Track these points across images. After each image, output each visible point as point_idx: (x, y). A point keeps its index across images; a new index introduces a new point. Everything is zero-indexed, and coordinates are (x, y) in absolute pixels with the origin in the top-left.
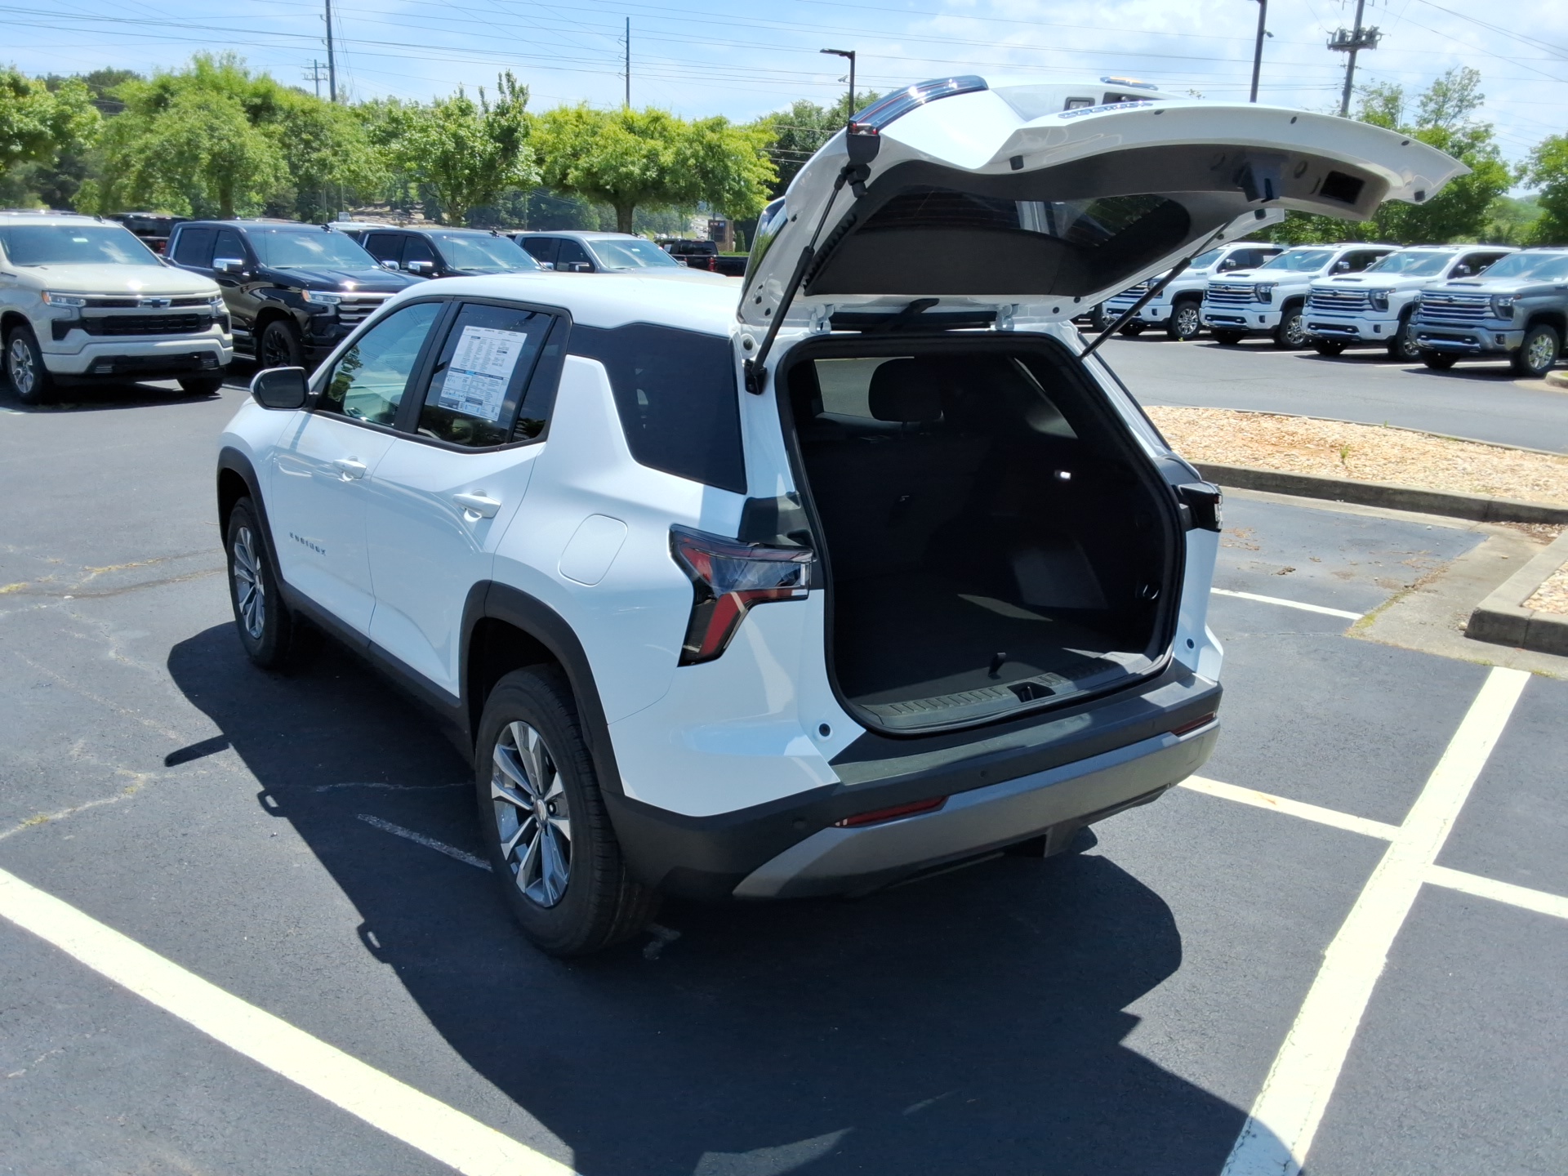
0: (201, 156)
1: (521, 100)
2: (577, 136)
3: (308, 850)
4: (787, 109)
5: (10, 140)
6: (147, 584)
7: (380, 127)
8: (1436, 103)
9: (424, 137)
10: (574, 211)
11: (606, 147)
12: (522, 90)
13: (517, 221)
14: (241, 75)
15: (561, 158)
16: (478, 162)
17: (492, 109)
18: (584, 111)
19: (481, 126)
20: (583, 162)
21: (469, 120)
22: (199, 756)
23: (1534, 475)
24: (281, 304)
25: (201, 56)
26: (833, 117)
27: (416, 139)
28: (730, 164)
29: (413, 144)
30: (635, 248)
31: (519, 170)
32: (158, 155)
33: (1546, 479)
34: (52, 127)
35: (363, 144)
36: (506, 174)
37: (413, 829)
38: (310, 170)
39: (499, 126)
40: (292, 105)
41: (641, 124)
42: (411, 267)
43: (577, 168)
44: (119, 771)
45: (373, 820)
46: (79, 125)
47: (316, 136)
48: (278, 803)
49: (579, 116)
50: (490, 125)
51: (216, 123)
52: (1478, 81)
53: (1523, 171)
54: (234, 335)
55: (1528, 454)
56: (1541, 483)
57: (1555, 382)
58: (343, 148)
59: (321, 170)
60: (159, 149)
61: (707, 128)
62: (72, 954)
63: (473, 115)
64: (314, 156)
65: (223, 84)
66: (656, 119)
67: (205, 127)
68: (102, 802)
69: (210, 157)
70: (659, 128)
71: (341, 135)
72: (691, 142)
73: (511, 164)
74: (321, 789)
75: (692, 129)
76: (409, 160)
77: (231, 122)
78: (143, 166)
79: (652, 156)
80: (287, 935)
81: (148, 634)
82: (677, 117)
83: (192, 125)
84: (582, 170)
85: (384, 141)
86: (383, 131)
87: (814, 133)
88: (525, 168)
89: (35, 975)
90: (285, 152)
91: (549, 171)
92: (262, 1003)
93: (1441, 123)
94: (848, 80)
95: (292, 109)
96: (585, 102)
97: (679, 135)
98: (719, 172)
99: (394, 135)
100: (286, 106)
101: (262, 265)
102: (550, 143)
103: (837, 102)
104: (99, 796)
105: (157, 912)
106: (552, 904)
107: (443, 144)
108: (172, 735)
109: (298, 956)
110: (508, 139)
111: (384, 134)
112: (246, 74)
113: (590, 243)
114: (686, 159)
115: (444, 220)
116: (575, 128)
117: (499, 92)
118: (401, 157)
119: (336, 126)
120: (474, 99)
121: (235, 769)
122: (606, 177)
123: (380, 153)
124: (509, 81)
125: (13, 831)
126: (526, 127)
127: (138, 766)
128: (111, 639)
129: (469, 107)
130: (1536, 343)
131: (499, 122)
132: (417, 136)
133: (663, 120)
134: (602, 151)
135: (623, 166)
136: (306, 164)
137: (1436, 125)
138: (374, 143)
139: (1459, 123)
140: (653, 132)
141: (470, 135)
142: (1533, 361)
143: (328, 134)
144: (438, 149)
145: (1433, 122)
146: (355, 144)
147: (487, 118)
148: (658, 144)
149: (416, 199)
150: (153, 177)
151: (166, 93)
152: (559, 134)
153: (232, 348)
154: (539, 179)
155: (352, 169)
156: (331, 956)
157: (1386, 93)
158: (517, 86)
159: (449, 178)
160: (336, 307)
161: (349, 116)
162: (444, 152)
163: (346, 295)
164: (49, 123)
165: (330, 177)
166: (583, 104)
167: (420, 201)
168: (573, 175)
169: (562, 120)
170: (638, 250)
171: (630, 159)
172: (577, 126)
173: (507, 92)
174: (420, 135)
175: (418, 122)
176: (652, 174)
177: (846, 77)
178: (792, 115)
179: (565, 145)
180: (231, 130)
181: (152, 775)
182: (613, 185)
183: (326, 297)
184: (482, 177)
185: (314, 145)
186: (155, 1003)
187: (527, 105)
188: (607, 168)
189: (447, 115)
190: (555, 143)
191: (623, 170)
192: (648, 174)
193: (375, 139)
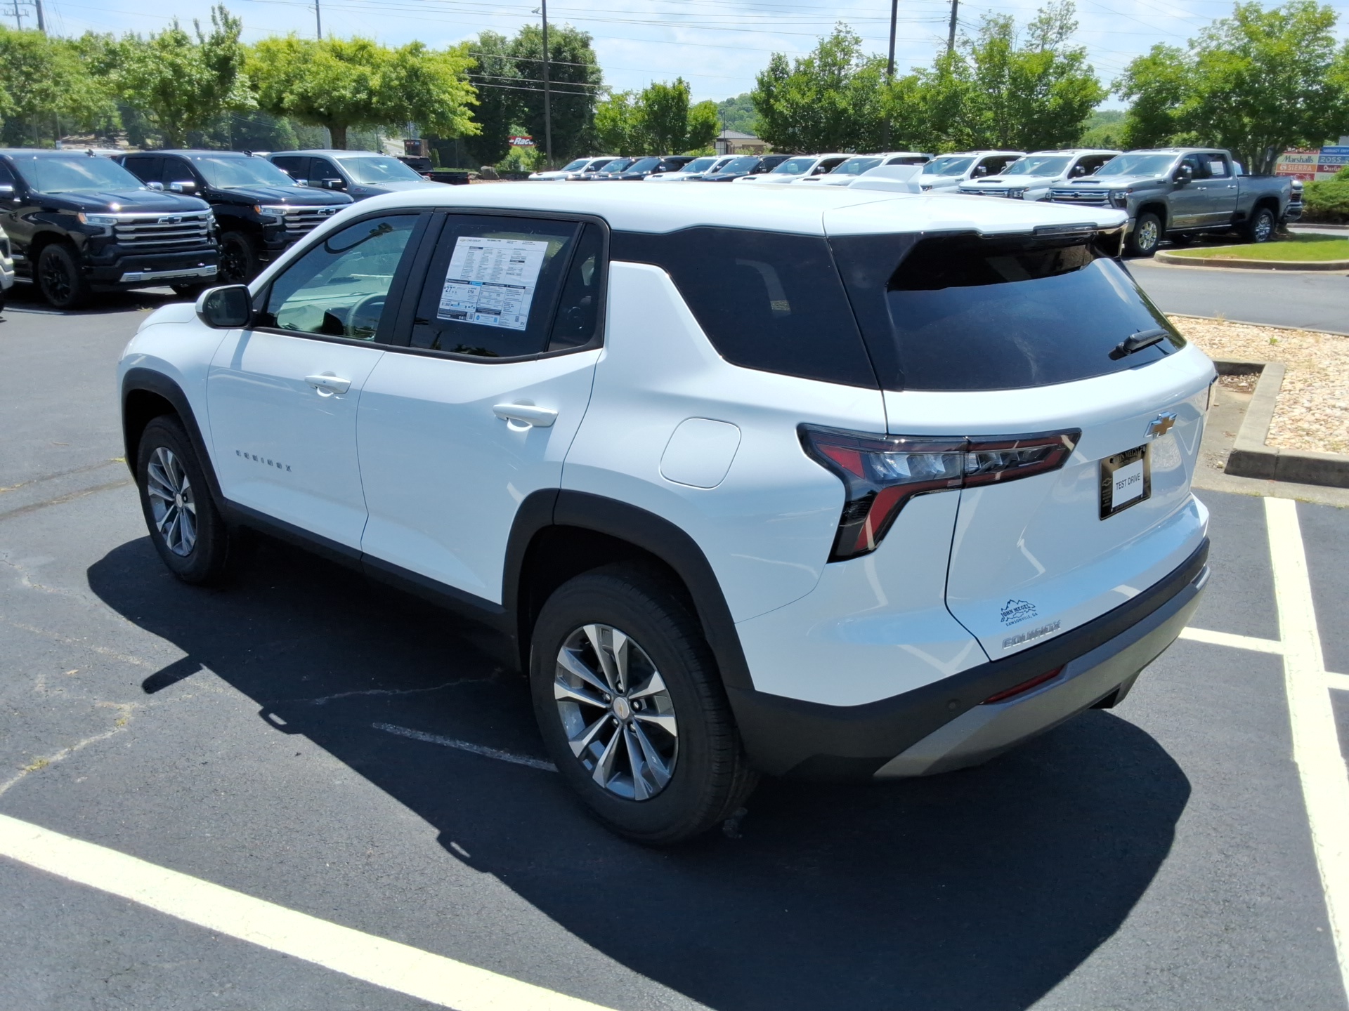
1: (235, 30)
2: (290, 63)
3: (341, 765)
4: (474, 39)
6: (26, 509)
7: (98, 59)
8: (1043, 30)
9: (142, 67)
10: (273, 134)
11: (318, 73)
12: (235, 22)
13: (219, 144)
15: (276, 83)
16: (196, 89)
17: (207, 40)
18: (294, 40)
19: (196, 55)
20: (298, 87)
21: (184, 50)
22: (174, 680)
23: (1208, 336)
24: (55, 227)
26: (517, 46)
27: (133, 70)
28: (431, 87)
29: (130, 75)
30: (381, 164)
31: (235, 95)
33: (1219, 338)
35: (83, 74)
36: (224, 99)
37: (435, 732)
38: (33, 101)
39: (214, 55)
40: (8, 38)
41: (349, 52)
42: (173, 187)
43: (292, 93)
44: (99, 704)
45: (390, 728)
47: (37, 69)
48: (285, 720)
49: (290, 45)
50: (206, 55)
52: (1074, 11)
53: (1117, 86)
54: (14, 260)
55: (1184, 319)
56: (1216, 342)
57: (1162, 260)
58: (64, 79)
59: (43, 100)
61: (408, 53)
62: (151, 905)
63: (188, 46)
64: (36, 86)
66: (363, 47)
68: (97, 738)
70: (366, 55)
71: (61, 67)
72: (395, 67)
73: (226, 91)
74: (320, 701)
75: (397, 56)
76: (128, 88)
79: (361, 81)
80: (369, 856)
81: (53, 559)
82: (381, 46)
84: (297, 95)
85: (103, 72)
86: (102, 63)
87: (501, 60)
88: (242, 94)
89: (122, 935)
90: (7, 83)
91: (266, 95)
92: (382, 932)
93: (1047, 47)
94: (541, 11)
95: (9, 42)
96: (295, 32)
97: (384, 61)
98: (424, 95)
99: (111, 66)
101: (33, 191)
102: (265, 70)
103: (519, 33)
104: (90, 731)
105: (219, 849)
106: (648, 797)
107: (161, 72)
108: (135, 660)
109: (391, 877)
110: (224, 67)
111: (102, 65)
113: (339, 160)
114: (391, 81)
115: (149, 145)
116: (287, 56)
117: (212, 24)
118: (121, 87)
119: (56, 59)
120: (188, 30)
121: (220, 690)
122: (319, 101)
123: (100, 83)
124: (221, 13)
125: (16, 779)
126: (242, 56)
127: (118, 697)
128: (16, 567)
129: (184, 38)
130: (1144, 228)
131: (215, 51)
132: (135, 66)
133: (369, 48)
134: (315, 77)
135: (335, 89)
136: (29, 95)
137: (1043, 49)
138: (93, 74)
139: (1060, 46)
140: (360, 59)
141: (187, 63)
142: (1142, 244)
143: (48, 66)
144: (156, 78)
145: (1040, 47)
146: (76, 76)
147: (203, 48)
148: (367, 70)
149: (120, 126)
152: (272, 62)
153: (12, 272)
154: (255, 103)
155: (74, 98)
156: (426, 872)
157: (1001, 21)
158: (230, 18)
159: (169, 105)
160: (113, 227)
161: (67, 49)
162: (163, 80)
163: (120, 216)
165: (53, 105)
166: (292, 35)
167: (123, 129)
168: (288, 99)
169: (275, 49)
170: (385, 167)
171: (341, 84)
172: (288, 54)
173: (220, 23)
174: (137, 65)
175: (135, 53)
176: (363, 96)
177: (539, 9)
178: (479, 44)
179: (279, 72)
181: (136, 704)
182: (327, 108)
183: (102, 219)
184: (201, 103)
185: (35, 77)
186: (269, 948)
187: (240, 36)
188: (321, 93)
189: (163, 46)
190: (268, 70)
191: (335, 94)
192: (358, 96)
193: (94, 70)
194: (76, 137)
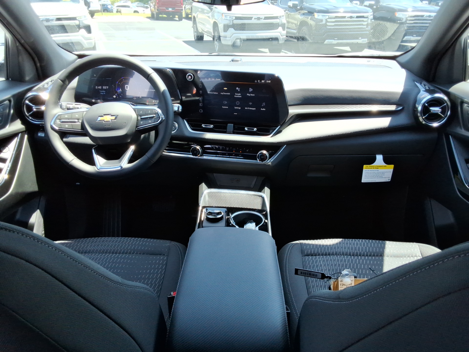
54: (287, 31)
101: (306, 4)
153: (285, 36)
183: (323, 16)
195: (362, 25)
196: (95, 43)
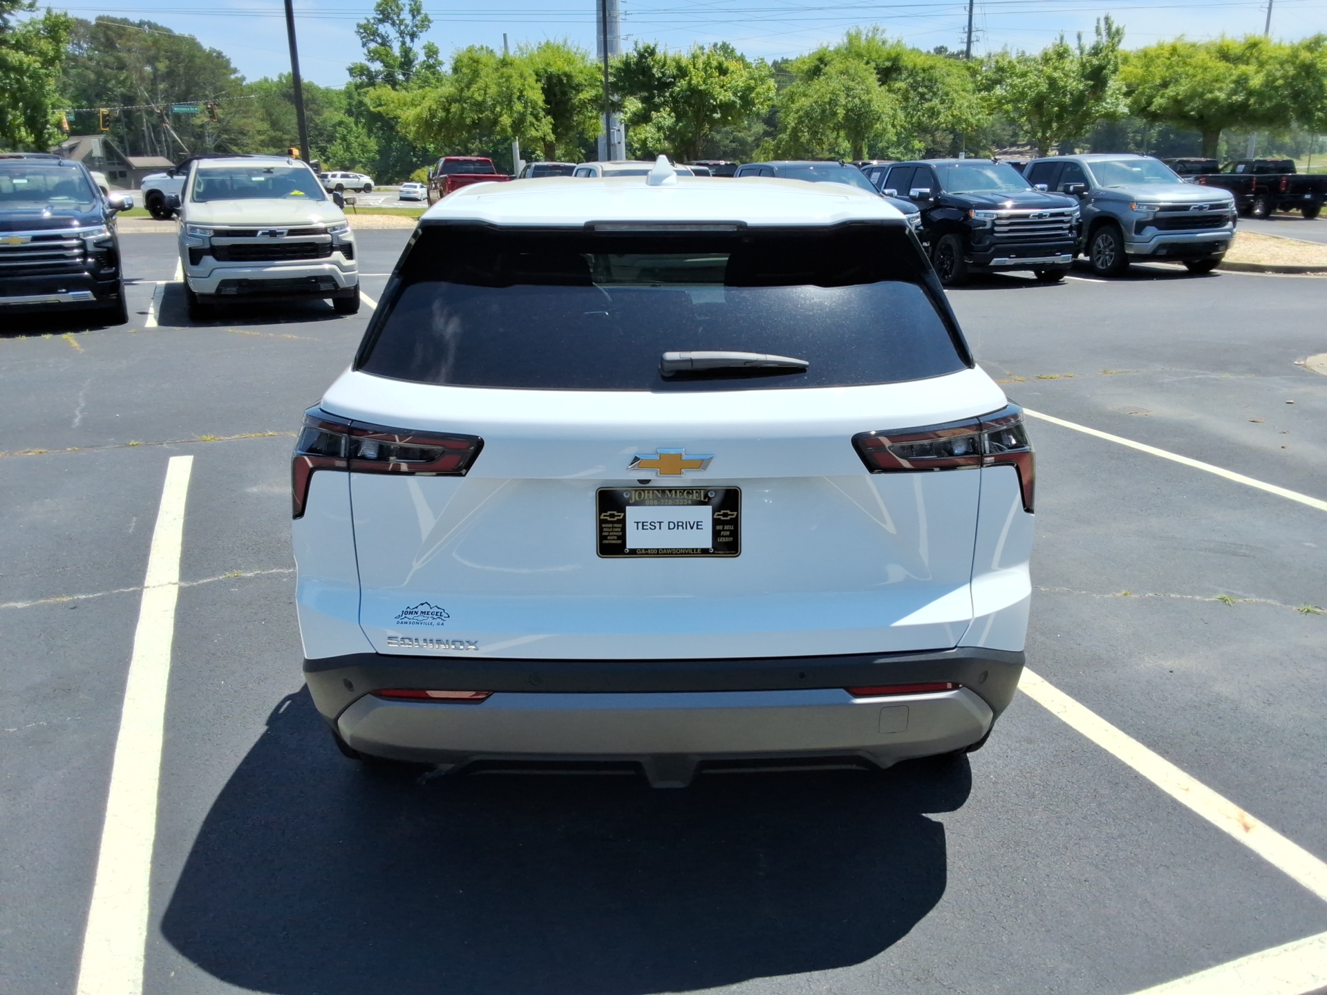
0: (838, 111)
1: (1116, 39)
2: (1168, 69)
5: (714, 110)
7: (987, 76)
9: (1024, 81)
11: (1194, 76)
12: (1118, 31)
14: (880, 44)
15: (1149, 89)
16: (1067, 100)
17: (1087, 51)
18: (1179, 44)
19: (1075, 67)
20: (1170, 91)
21: (1064, 63)
25: (853, 32)
27: (1016, 84)
29: (1013, 89)
31: (1107, 103)
32: (807, 114)
34: (741, 98)
35: (969, 92)
36: (1095, 108)
38: (921, 118)
39: (1090, 65)
40: (915, 64)
41: (1236, 50)
43: (1163, 97)
46: (758, 94)
47: (930, 89)
49: (1174, 49)
50: (1083, 65)
51: (851, 84)
58: (950, 97)
59: (930, 117)
60: (808, 109)
61: (1304, 48)
63: (1071, 58)
64: (926, 105)
65: (864, 53)
66: (1254, 45)
67: (843, 89)
69: (844, 112)
70: (1255, 54)
71: (950, 86)
72: (1282, 64)
73: (1099, 99)
75: (1288, 51)
76: (1008, 102)
77: (863, 82)
78: (796, 124)
79: (1241, 82)
83: (834, 87)
84: (1167, 98)
85: (989, 88)
86: (989, 80)
88: (1115, 101)
90: (904, 104)
91: (1136, 101)
95: (915, 68)
97: (1273, 58)
98: (1313, 91)
99: (998, 82)
100: (910, 66)
102: (1138, 76)
107: (1039, 86)
110: (1097, 77)
111: (989, 82)
112: (884, 43)
114: (1276, 80)
116: (1166, 60)
117: (1095, 35)
118: (1001, 101)
119: (947, 80)
120: (1072, 44)
122: (1191, 104)
123: (982, 98)
124: (1106, 23)
126: (1116, 64)
129: (1066, 51)
131: (1092, 61)
132: (1017, 81)
133: (1260, 46)
134: (1191, 79)
135: (1210, 92)
136: (919, 113)
138: (980, 91)
140: (1248, 58)
141: (1063, 76)
143: (940, 86)
144: (1033, 91)
146: (961, 93)
147: (1082, 59)
148: (1251, 69)
150: (803, 132)
151: (821, 64)
152: (1148, 66)
154: (1126, 110)
155: (954, 114)
158: (1114, 29)
159: (1041, 116)
160: (993, 222)
161: (960, 71)
162: (1039, 94)
163: (1003, 212)
164: (739, 95)
165: (936, 122)
168: (1158, 102)
169: (1154, 54)
171: (1218, 85)
172: (1169, 59)
173: (1104, 33)
174: (1019, 80)
175: (1020, 68)
176: (1239, 98)
179: (1153, 77)
180: (862, 89)
182: (1199, 111)
183: (987, 214)
184: (1071, 113)
185: (927, 97)
187: (1120, 45)
188: (1193, 95)
189: (1046, 60)
190: (1143, 75)
191: (1209, 96)
192: (1234, 98)
193: (982, 87)
194: (1014, 149)
195: (1061, 229)
196: (358, 281)
